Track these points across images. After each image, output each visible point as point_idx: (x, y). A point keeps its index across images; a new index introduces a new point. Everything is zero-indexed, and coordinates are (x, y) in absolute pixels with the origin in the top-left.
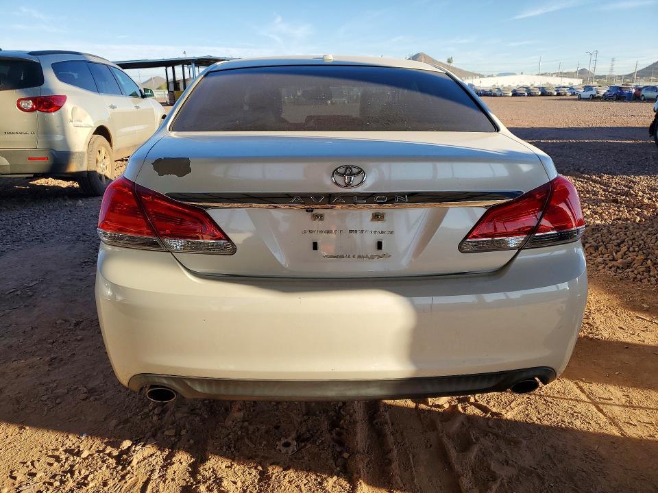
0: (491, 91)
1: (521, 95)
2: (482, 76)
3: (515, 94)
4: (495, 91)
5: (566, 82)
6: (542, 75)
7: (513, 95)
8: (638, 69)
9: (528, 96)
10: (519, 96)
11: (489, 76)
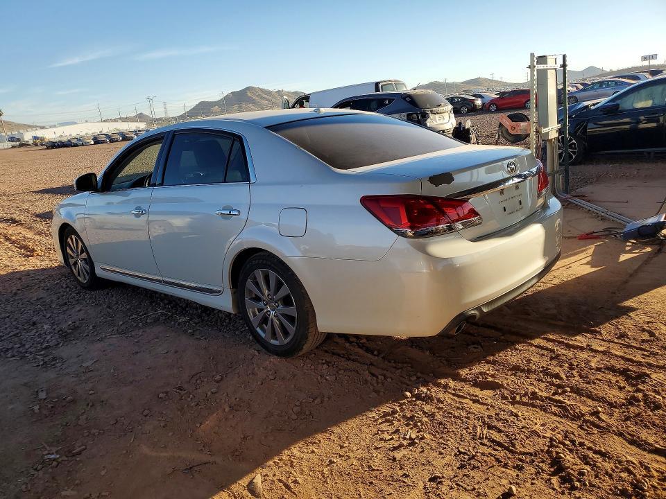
0: (69, 141)
1: (103, 142)
2: (43, 128)
3: (97, 142)
4: (75, 141)
5: (133, 126)
6: (104, 121)
7: (95, 143)
8: (187, 110)
9: (110, 142)
10: (102, 143)
11: (51, 127)
